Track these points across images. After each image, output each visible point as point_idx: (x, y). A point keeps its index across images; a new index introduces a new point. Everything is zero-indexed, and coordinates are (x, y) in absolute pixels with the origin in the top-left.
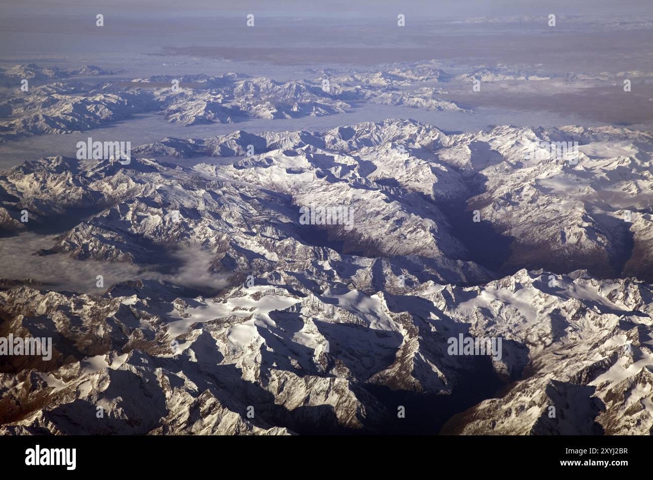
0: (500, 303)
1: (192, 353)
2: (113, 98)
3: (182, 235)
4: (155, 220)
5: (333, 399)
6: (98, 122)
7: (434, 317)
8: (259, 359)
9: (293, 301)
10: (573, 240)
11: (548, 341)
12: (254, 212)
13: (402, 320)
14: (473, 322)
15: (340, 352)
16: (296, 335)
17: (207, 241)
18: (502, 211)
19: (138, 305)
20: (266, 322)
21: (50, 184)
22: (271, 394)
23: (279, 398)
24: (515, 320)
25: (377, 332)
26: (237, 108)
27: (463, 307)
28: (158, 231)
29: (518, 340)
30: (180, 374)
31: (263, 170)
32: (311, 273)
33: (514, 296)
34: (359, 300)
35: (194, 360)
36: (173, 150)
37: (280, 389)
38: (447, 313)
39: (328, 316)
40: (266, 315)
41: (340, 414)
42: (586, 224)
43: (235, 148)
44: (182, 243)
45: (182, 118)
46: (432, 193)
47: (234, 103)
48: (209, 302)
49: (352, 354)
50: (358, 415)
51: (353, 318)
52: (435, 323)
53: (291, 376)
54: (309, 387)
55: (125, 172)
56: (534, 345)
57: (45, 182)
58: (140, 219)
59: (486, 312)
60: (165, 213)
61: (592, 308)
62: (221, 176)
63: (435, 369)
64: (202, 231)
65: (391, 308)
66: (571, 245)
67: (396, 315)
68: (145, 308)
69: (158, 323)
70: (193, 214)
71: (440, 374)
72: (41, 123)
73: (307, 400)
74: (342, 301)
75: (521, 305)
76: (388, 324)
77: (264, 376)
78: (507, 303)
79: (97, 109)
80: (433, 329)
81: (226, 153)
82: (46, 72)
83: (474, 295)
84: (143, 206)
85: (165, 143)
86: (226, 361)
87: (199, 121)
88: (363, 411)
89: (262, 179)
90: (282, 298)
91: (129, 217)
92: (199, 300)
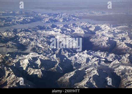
0: (79, 56)
1: (15, 65)
2: (32, 18)
3: (29, 44)
4: (24, 41)
5: (38, 73)
6: (27, 22)
7: (65, 59)
8: (27, 66)
9: (38, 55)
10: (104, 45)
11: (85, 63)
12: (45, 39)
13: (58, 59)
14: (73, 60)
15: (43, 65)
16: (36, 62)
17: (33, 45)
18: (94, 39)
19: (9, 56)
20: (30, 59)
21: (9, 34)
22: (27, 72)
23: (29, 73)
24: (80, 60)
25: (53, 61)
26: (56, 19)
27: (72, 57)
28: (25, 43)
29: (80, 63)
30: (9, 68)
31: (50, 31)
32: (47, 51)
33: (82, 55)
34: (51, 55)
35: (15, 66)
36: (38, 28)
37: (29, 71)
38: (68, 58)
39: (44, 58)
40: (31, 58)
41: (38, 76)
42: (107, 42)
43: (50, 28)
44: (29, 45)
45: (44, 22)
46: (83, 36)
47: (55, 18)
48: (24, 56)
49: (46, 65)
50: (41, 76)
51: (49, 59)
52: (65, 60)
53: (32, 69)
54: (34, 71)
55: (23, 32)
56: (82, 64)
57: (8, 33)
58: (21, 41)
59: (76, 58)
60: (26, 39)
61: (95, 57)
62: (42, 33)
63: (61, 68)
64: (32, 43)
65: (57, 57)
66: (103, 46)
67: (57, 58)
68: (10, 57)
69: (12, 59)
70: (32, 40)
71: (61, 69)
72: (15, 23)
73: (33, 73)
74: (47, 56)
75: (83, 57)
76: (55, 60)
77: (27, 69)
78: (80, 56)
79: (28, 20)
80: (64, 61)
81: (48, 28)
82: (23, 13)
83: (74, 55)
84: (22, 38)
85: (37, 27)
86: (21, 66)
87: (47, 22)
88: (42, 75)
89: (50, 33)
90: (36, 55)
91: (20, 40)
92: (22, 55)
